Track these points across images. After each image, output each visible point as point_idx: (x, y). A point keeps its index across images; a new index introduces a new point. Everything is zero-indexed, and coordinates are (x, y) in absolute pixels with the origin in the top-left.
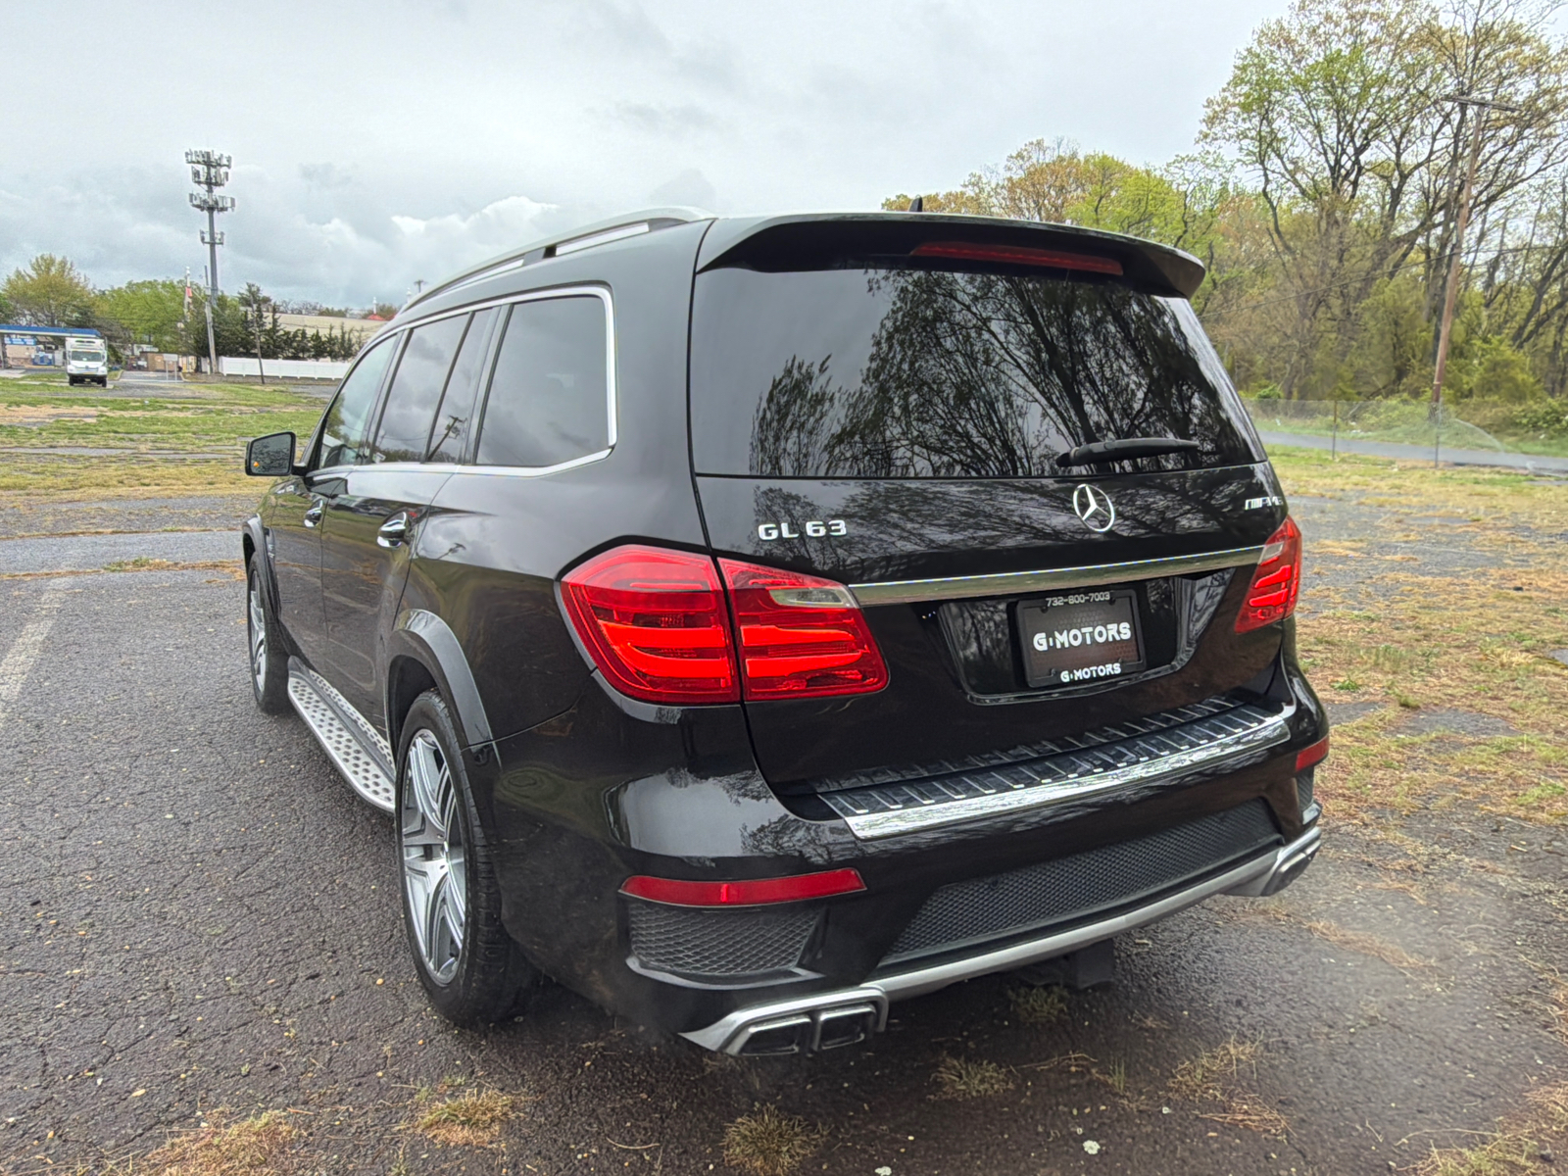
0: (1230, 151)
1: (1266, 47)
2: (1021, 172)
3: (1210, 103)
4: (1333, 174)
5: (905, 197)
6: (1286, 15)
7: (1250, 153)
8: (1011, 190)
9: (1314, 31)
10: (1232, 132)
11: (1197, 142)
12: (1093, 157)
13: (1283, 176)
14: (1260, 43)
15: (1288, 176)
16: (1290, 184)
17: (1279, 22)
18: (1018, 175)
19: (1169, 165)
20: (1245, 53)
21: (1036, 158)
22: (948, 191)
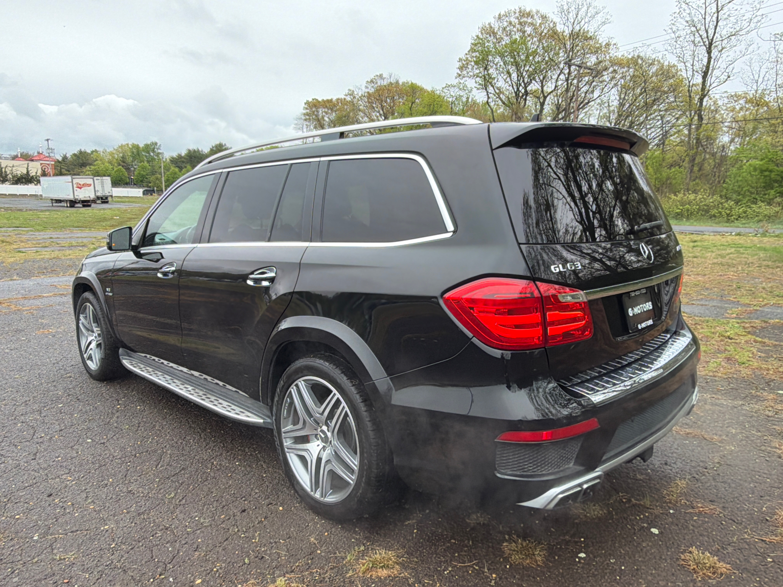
0: (471, 83)
1: (485, 35)
2: (373, 89)
3: (460, 60)
4: (516, 95)
5: (317, 100)
6: (492, 21)
7: (480, 84)
8: (368, 98)
9: (505, 29)
10: (471, 74)
11: (456, 78)
12: (407, 83)
13: (495, 95)
14: (482, 33)
15: (497, 96)
16: (498, 99)
17: (489, 24)
18: (372, 91)
19: (443, 88)
20: (476, 38)
21: (380, 82)
22: (338, 97)
